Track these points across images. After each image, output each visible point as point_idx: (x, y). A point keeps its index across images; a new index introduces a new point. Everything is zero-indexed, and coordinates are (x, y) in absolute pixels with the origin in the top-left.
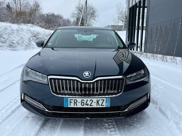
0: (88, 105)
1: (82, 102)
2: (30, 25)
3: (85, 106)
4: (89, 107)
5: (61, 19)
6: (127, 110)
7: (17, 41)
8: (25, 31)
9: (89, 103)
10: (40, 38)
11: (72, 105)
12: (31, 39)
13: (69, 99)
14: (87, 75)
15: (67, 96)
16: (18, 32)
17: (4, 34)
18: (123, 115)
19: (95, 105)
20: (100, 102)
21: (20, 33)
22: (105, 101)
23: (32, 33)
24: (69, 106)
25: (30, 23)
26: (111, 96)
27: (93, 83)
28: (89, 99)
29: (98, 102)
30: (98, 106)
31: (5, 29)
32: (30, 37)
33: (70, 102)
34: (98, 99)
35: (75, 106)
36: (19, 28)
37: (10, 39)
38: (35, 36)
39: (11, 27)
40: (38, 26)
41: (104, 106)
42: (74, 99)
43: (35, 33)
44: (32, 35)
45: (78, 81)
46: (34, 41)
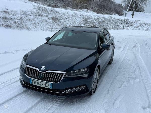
0: (41, 85)
1: (38, 83)
2: (85, 10)
3: (39, 86)
4: (41, 86)
5: (113, 4)
6: (63, 93)
7: (70, 24)
8: (78, 16)
9: (41, 84)
10: (89, 22)
11: (33, 84)
12: (82, 23)
13: (32, 80)
14: (42, 68)
15: (31, 78)
16: (73, 17)
17: (62, 19)
18: (61, 95)
19: (44, 86)
20: (47, 85)
21: (74, 17)
22: (49, 85)
23: (83, 18)
24: (32, 84)
25: (85, 9)
26: (53, 83)
27: (45, 73)
28: (41, 82)
29: (46, 85)
30: (46, 87)
31: (64, 15)
32: (81, 21)
33: (33, 82)
34: (46, 83)
35: (35, 85)
36: (74, 14)
37: (65, 23)
38: (85, 20)
39: (68, 13)
40: (92, 11)
41: (49, 88)
42: (34, 80)
43: (86, 17)
44: (83, 19)
45: (37, 71)
46: (84, 24)
